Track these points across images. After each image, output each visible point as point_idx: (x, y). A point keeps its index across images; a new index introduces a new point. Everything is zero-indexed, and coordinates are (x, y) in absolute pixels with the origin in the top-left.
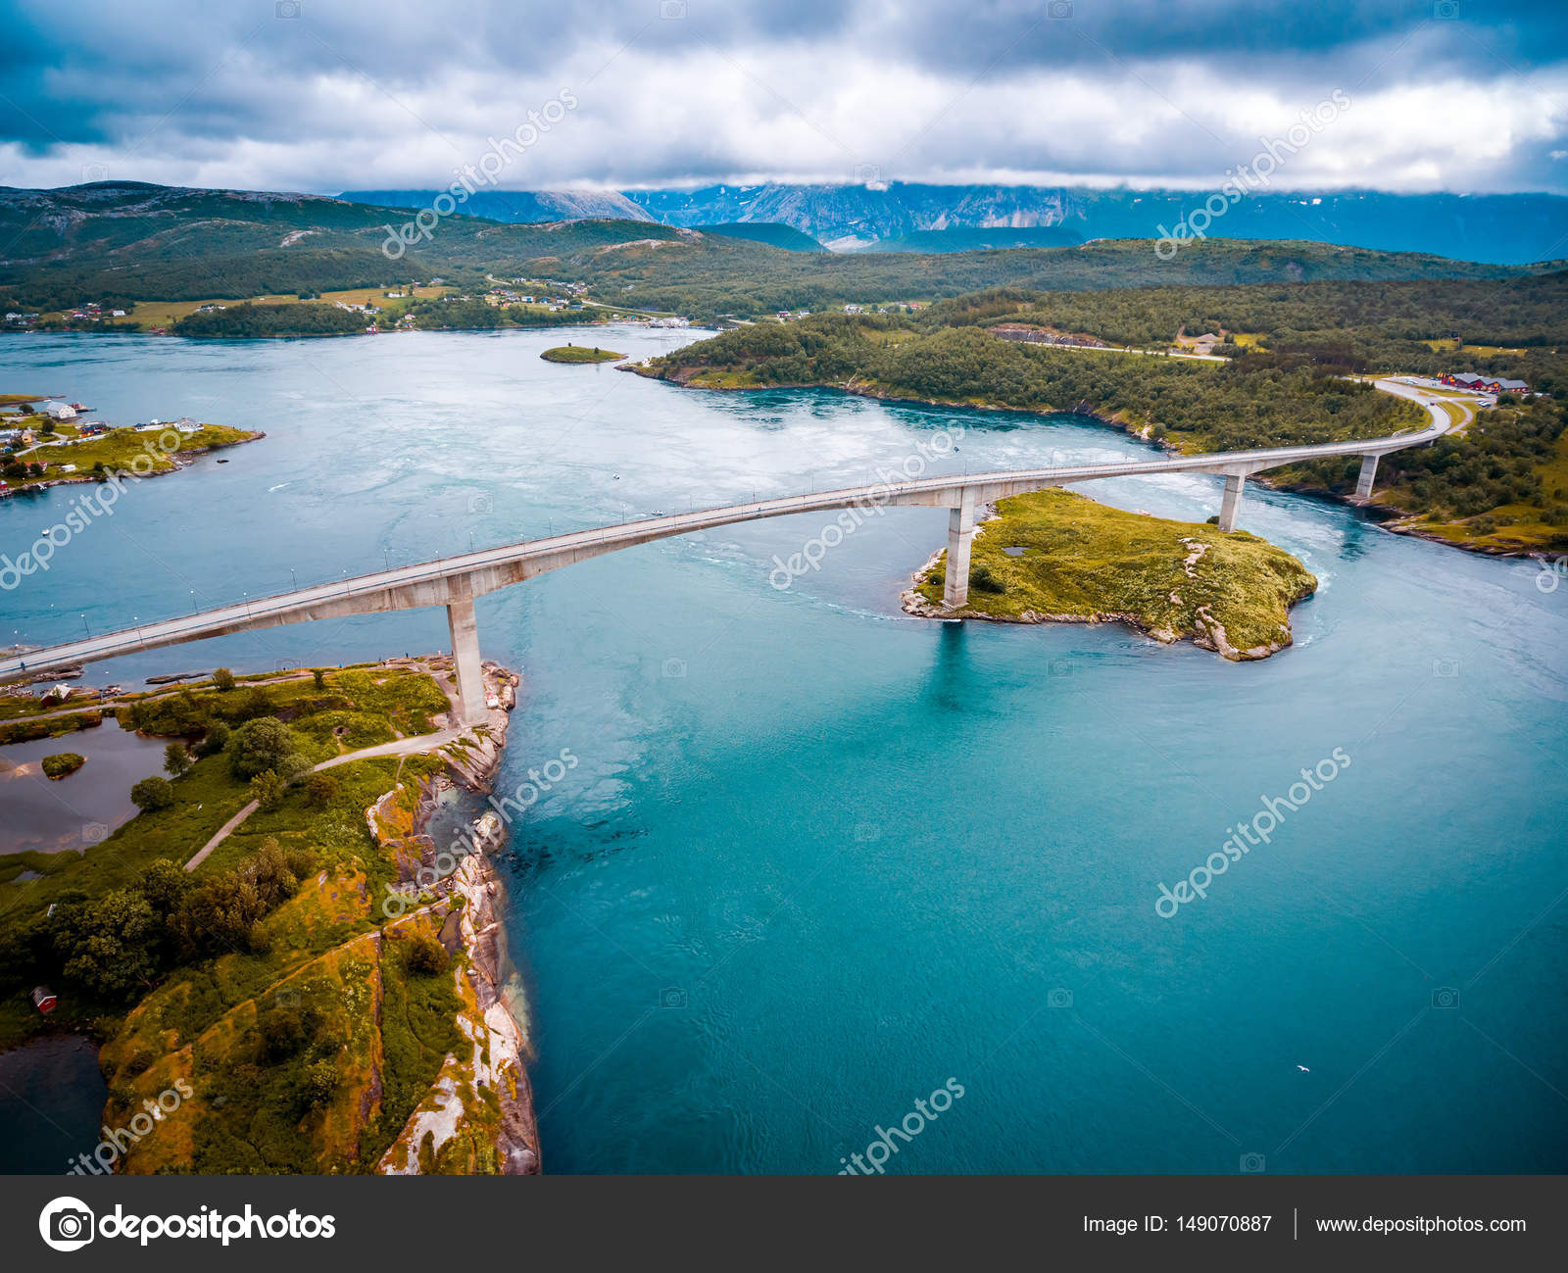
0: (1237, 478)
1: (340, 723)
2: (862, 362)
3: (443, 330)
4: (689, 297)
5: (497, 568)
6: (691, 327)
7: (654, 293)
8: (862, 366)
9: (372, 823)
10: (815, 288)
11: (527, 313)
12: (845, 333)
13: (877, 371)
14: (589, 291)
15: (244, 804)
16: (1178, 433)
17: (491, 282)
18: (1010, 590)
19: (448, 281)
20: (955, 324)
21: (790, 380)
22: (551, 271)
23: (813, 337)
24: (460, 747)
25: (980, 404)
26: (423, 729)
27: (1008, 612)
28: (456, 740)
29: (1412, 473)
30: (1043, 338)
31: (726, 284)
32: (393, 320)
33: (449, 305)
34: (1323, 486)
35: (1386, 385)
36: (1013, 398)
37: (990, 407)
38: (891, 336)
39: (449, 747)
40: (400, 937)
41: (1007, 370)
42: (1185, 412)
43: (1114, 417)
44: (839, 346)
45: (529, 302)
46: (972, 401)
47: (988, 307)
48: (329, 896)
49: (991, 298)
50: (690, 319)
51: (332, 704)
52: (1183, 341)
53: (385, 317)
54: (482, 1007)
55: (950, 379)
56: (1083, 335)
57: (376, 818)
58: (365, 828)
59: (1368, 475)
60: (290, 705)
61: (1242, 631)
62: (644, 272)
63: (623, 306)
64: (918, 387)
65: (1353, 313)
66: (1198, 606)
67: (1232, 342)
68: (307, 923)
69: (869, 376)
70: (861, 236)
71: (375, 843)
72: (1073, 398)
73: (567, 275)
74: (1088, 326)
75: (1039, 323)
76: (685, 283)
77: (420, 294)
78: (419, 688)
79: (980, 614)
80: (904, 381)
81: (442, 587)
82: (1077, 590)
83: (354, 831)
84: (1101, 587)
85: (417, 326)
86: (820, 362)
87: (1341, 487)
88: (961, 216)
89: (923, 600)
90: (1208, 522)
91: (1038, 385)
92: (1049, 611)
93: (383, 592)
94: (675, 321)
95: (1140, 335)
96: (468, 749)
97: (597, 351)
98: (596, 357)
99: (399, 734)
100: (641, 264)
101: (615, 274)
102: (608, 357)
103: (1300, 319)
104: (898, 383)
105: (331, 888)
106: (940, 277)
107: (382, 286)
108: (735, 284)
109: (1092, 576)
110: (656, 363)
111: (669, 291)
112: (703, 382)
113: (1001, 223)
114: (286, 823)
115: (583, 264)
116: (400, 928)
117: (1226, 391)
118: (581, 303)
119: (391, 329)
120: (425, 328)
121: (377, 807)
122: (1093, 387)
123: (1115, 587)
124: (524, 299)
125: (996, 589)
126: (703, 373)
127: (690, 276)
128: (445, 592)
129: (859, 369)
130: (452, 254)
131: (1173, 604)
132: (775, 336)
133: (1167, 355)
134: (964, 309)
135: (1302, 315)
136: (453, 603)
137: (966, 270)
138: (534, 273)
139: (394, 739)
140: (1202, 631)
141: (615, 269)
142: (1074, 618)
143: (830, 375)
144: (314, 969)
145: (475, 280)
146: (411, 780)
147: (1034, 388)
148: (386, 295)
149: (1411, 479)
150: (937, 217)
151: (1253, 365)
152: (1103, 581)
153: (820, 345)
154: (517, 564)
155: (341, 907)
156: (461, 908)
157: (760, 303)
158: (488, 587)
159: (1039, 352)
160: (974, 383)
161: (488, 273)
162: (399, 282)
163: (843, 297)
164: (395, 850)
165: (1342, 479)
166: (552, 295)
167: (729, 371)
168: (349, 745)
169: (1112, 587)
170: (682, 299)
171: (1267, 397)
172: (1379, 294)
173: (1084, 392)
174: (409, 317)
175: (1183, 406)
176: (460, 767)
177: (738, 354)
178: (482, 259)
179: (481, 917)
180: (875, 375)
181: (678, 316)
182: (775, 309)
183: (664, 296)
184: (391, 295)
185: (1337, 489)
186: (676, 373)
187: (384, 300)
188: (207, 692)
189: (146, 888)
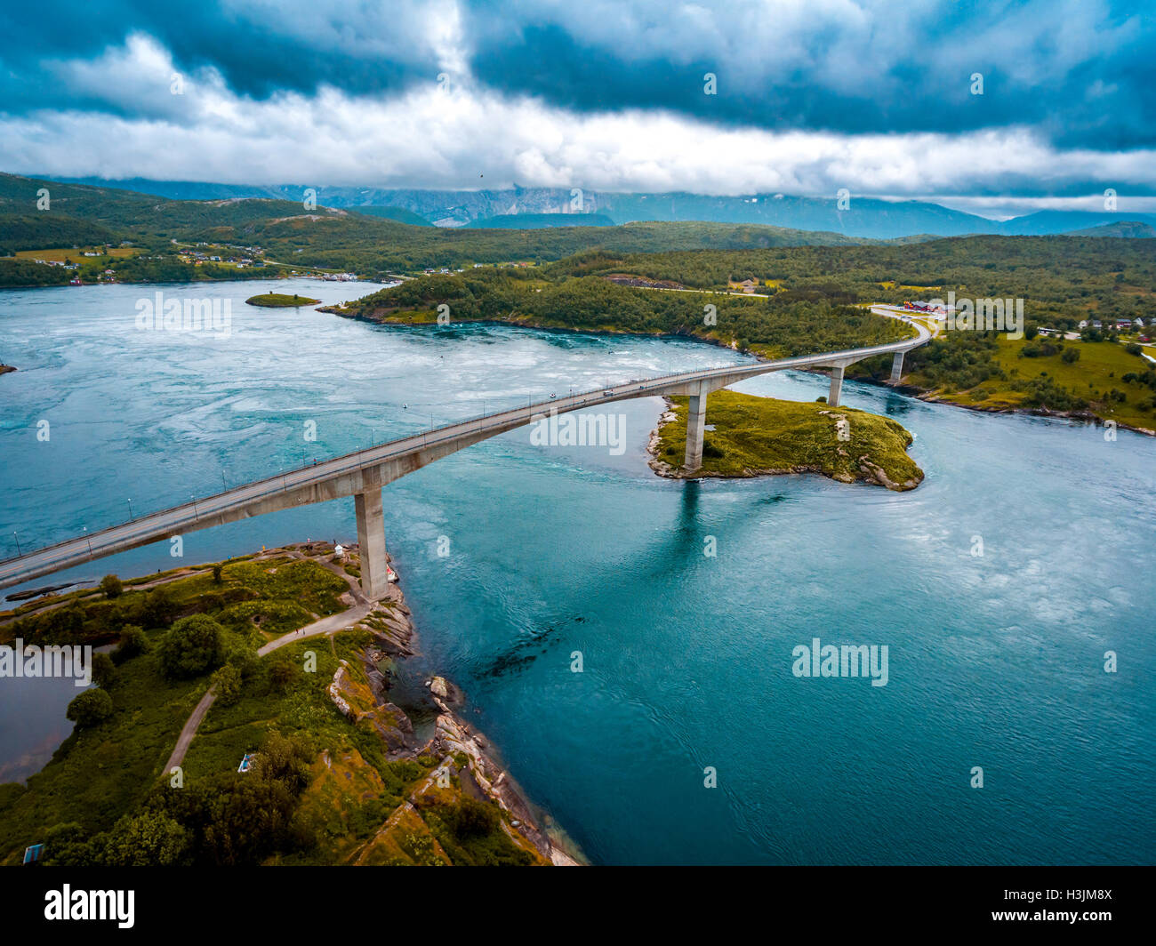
0: (841, 369)
1: (256, 612)
2: (517, 302)
3: (143, 282)
4: (352, 258)
5: (401, 459)
6: (359, 280)
7: (324, 254)
8: (517, 305)
9: (338, 699)
10: (450, 251)
11: (218, 269)
12: (499, 282)
13: (531, 308)
14: (265, 252)
15: (195, 703)
16: (757, 345)
17: (177, 246)
18: (727, 455)
19: (136, 244)
20: (577, 274)
21: (465, 316)
22: (229, 238)
23: (478, 284)
24: (377, 620)
25: (612, 329)
26: (337, 608)
27: (734, 470)
28: (372, 614)
29: (921, 364)
30: (641, 284)
31: (381, 249)
32: (94, 273)
33: (146, 262)
34: (869, 375)
35: (878, 309)
36: (634, 325)
37: (620, 332)
38: (531, 284)
39: (368, 621)
40: (433, 804)
41: (627, 306)
42: (758, 330)
43: (707, 335)
44: (497, 290)
45: (217, 260)
46: (606, 328)
47: (592, 264)
48: (344, 777)
49: (593, 257)
50: (358, 274)
51: (237, 596)
52: (735, 285)
53: (86, 271)
54: (545, 854)
55: (587, 312)
56: (669, 282)
57: (341, 695)
58: (333, 706)
59: (898, 366)
60: (196, 602)
61: (895, 470)
62: (309, 239)
63: (299, 264)
64: (565, 319)
65: (829, 266)
66: (860, 456)
67: (764, 285)
68: (338, 808)
69: (525, 312)
70: (456, 218)
71: (350, 719)
72: (675, 324)
73: (243, 241)
74: (672, 275)
75: (637, 273)
76: (345, 248)
77: (113, 253)
78: (314, 573)
79: (715, 474)
80: (554, 314)
81: (358, 478)
82: (771, 452)
83: (323, 710)
84: (787, 448)
85: (118, 279)
86: (485, 303)
87: (878, 375)
88: (527, 205)
89: (668, 466)
90: (818, 401)
91: (649, 315)
92: (760, 468)
93: (310, 487)
94: (346, 276)
95: (707, 281)
96: (386, 621)
97: (296, 297)
98: (296, 302)
99: (315, 616)
100: (306, 233)
101: (286, 241)
102: (307, 302)
103: (801, 270)
104: (550, 317)
105: (341, 769)
106: (538, 245)
107: (75, 247)
108: (387, 249)
109: (778, 441)
110: (351, 305)
111: (335, 253)
112: (397, 319)
113: (555, 211)
114: (253, 713)
115: (257, 232)
116: (429, 794)
117: (779, 316)
118: (262, 262)
119: (94, 282)
120: (126, 281)
121: (337, 684)
122: (688, 316)
123: (797, 447)
124: (213, 258)
125: (718, 454)
126: (395, 312)
127: (348, 242)
128: (359, 484)
129: (516, 307)
130: (133, 223)
131: (842, 456)
132: (449, 283)
133: (729, 294)
134: (577, 265)
135: (800, 267)
136: (366, 492)
137: (554, 240)
138: (214, 239)
139: (312, 621)
140: (867, 473)
141: (284, 236)
142: (778, 471)
143: (493, 312)
144: (378, 853)
145: (162, 244)
146: (352, 655)
147: (648, 318)
148: (82, 254)
149: (921, 367)
150: (510, 206)
151: (791, 299)
152: (787, 444)
153: (483, 290)
154: (416, 455)
155: (361, 786)
156: (467, 765)
157: (411, 263)
158: (393, 475)
159: (644, 293)
160: (606, 315)
161: (171, 238)
162: (90, 244)
163: (471, 258)
164: (372, 722)
165: (879, 370)
166: (237, 256)
167: (416, 310)
168: (273, 631)
169: (794, 448)
170: (347, 259)
171: (808, 319)
172: (838, 254)
173: (683, 320)
174: (109, 272)
175: (755, 327)
176: (385, 636)
177: (422, 297)
178: (163, 227)
179: (488, 770)
180: (530, 311)
181: (348, 273)
182: (424, 268)
183: (332, 257)
184: (86, 254)
185: (876, 376)
186: (371, 313)
187: (80, 258)
188: (95, 600)
189: (166, 806)
